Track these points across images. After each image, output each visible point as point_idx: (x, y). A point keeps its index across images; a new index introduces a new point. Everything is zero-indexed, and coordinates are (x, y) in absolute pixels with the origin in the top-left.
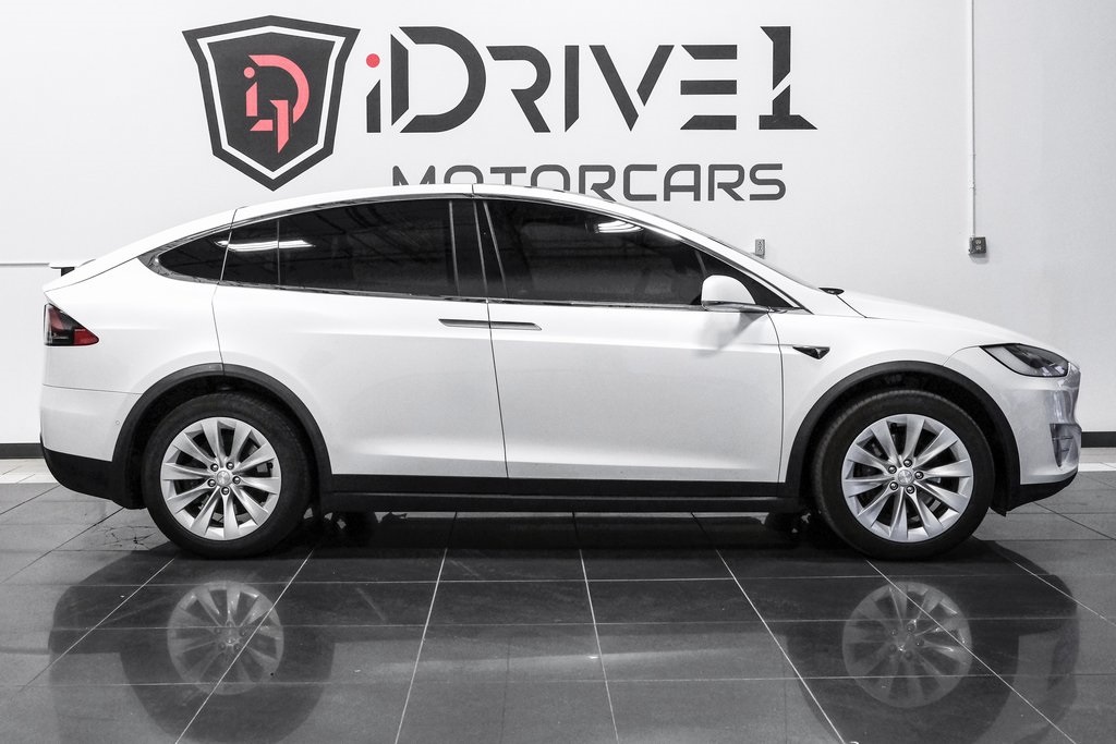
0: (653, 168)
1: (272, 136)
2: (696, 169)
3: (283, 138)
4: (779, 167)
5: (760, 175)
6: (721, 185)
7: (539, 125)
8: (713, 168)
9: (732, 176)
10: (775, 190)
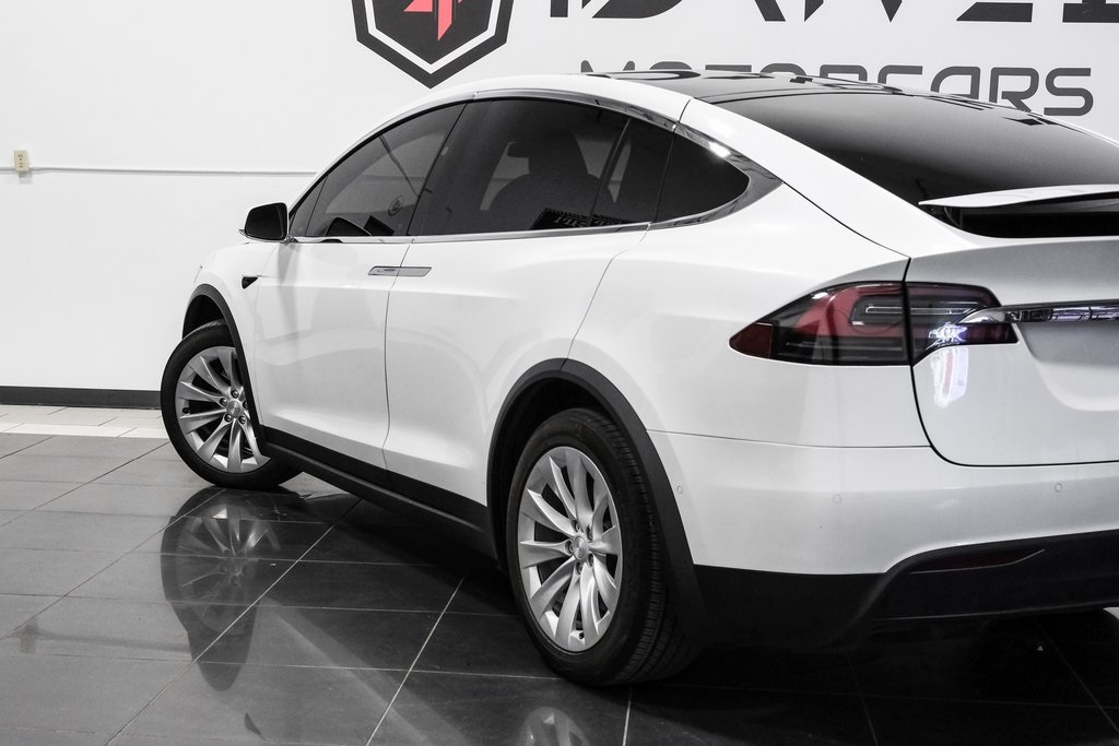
0: (917, 70)
1: (431, 18)
2: (974, 73)
3: (445, 22)
4: (1086, 72)
5: (1060, 82)
6: (1006, 95)
7: (770, 11)
8: (997, 73)
9: (1022, 83)
10: (1079, 102)
